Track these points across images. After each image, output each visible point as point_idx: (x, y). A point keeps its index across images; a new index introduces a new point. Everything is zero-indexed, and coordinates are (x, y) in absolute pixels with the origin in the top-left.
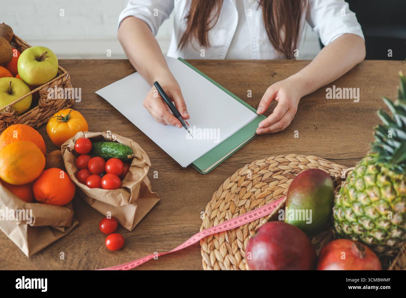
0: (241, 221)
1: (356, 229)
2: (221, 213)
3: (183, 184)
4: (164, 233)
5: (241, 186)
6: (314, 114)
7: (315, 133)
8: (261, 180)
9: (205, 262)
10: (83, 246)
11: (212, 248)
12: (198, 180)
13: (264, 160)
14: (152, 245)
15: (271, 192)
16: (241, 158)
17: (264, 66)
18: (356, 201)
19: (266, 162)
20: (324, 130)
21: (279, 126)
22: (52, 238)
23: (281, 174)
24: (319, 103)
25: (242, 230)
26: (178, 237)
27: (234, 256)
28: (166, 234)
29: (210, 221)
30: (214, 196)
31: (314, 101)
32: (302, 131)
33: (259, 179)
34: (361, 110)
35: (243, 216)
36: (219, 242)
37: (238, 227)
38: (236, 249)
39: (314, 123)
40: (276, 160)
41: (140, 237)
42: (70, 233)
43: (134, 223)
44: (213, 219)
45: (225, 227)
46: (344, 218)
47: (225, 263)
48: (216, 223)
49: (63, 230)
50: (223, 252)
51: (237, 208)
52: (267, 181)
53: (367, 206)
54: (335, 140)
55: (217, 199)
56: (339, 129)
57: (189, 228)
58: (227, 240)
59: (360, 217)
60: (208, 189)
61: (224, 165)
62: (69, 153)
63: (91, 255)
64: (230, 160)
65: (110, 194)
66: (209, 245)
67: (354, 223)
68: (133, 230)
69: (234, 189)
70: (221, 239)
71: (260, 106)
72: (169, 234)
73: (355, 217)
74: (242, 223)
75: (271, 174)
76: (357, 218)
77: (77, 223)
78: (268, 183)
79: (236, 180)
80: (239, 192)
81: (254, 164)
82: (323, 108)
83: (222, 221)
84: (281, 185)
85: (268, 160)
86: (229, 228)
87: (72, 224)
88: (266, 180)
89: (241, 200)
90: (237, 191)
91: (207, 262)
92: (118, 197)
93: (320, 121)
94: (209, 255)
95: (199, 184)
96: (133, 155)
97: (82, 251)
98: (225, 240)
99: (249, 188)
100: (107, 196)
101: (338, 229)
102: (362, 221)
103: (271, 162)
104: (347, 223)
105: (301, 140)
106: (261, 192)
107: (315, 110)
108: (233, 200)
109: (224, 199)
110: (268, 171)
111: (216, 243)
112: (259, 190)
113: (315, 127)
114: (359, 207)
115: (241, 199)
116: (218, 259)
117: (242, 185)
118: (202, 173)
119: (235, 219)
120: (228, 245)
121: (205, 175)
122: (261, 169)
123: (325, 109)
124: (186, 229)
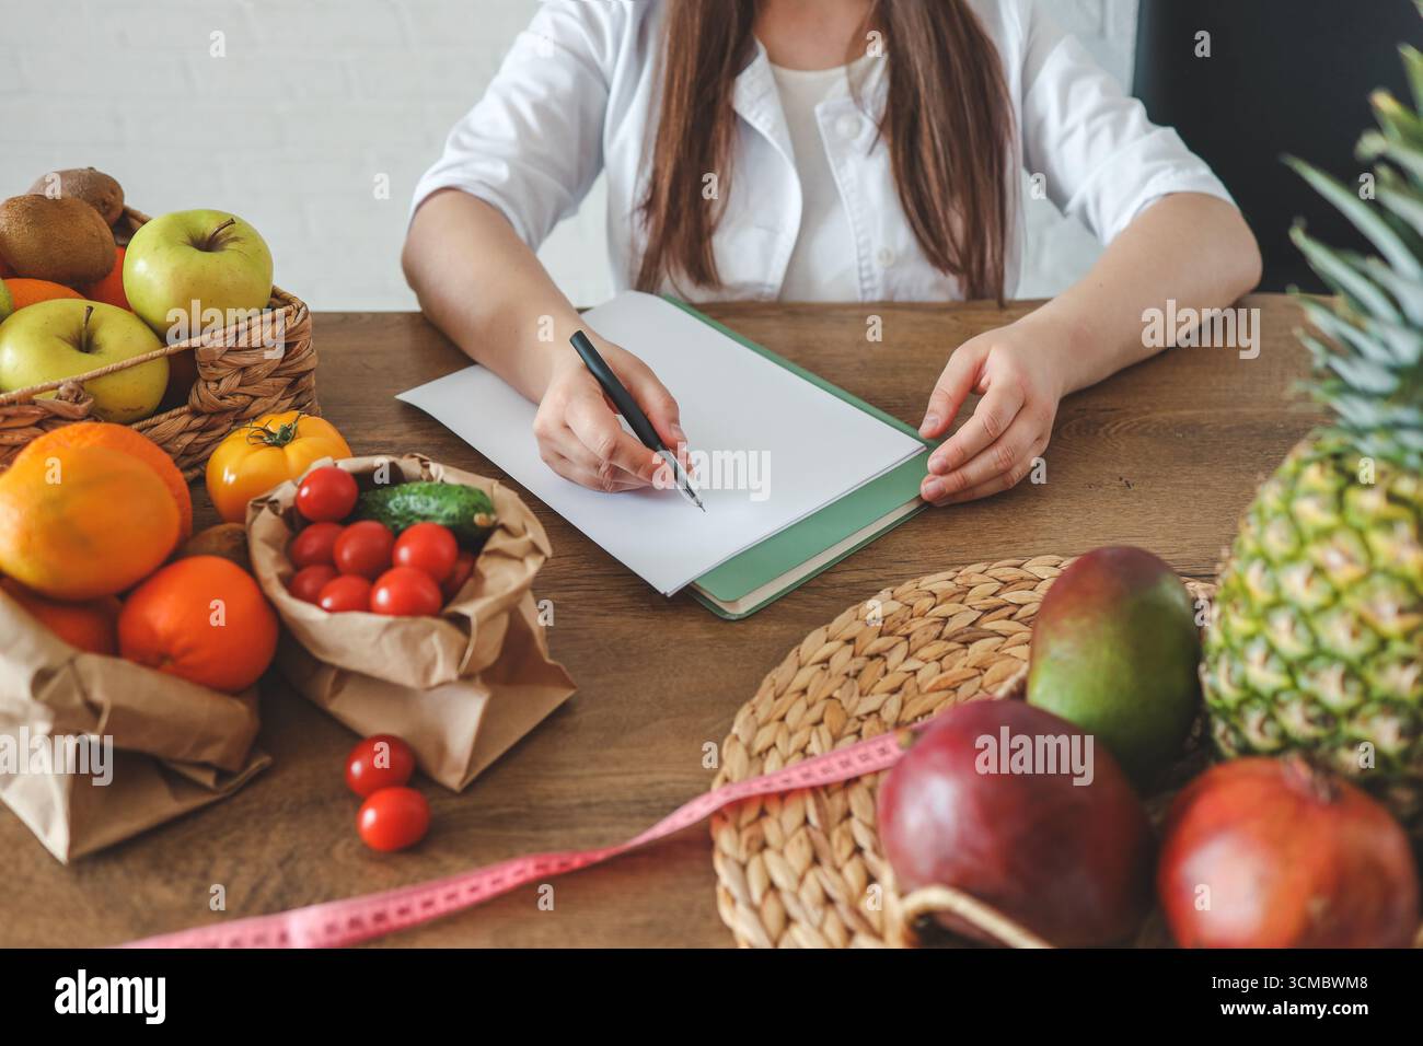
0: (865, 758)
1: (1295, 720)
2: (791, 734)
3: (659, 651)
4: (578, 801)
5: (865, 652)
6: (1116, 445)
7: (1124, 499)
8: (941, 633)
9: (727, 891)
10: (274, 837)
11: (755, 845)
12: (710, 639)
13: (950, 574)
14: (531, 840)
15: (976, 672)
16: (868, 575)
17: (946, 318)
18: (1278, 603)
19: (958, 581)
20: (1153, 489)
21: (996, 464)
22: (166, 805)
23: (1010, 617)
24: (1127, 414)
25: (871, 791)
26: (631, 815)
27: (839, 871)
28: (587, 805)
29: (750, 758)
30: (766, 683)
31: (1109, 407)
32: (1079, 495)
33: (935, 631)
34: (1282, 431)
35: (874, 742)
36: (782, 824)
37: (856, 780)
38: (847, 849)
39: (1118, 470)
40: (991, 573)
41: (492, 813)
42: (236, 794)
43: (472, 762)
44: (760, 754)
45: (807, 776)
46: (1244, 685)
47: (805, 895)
48: (772, 764)
49: (208, 779)
50: (797, 855)
51: (853, 721)
52: (961, 638)
53: (1322, 610)
54: (1196, 517)
55: (779, 692)
56: (1206, 486)
57: (672, 785)
58: (814, 820)
59: (1304, 661)
60: (746, 665)
61: (804, 595)
62: (273, 517)
63: (303, 868)
64: (828, 582)
65: (396, 633)
66: (745, 835)
67: (1283, 698)
68: (470, 788)
69: (842, 661)
70: (791, 816)
71: (932, 411)
72: (597, 804)
73: (1283, 667)
74: (871, 765)
75: (974, 615)
76: (1291, 669)
77: (266, 760)
78: (966, 644)
79: (848, 634)
80: (859, 671)
81: (915, 586)
82: (1145, 425)
83: (795, 760)
84: (1014, 651)
85: (966, 575)
86: (819, 778)
87: (246, 765)
88: (956, 636)
89: (867, 695)
90: (852, 668)
91: (736, 891)
92: (424, 647)
93: (1138, 463)
94: (744, 867)
95: (716, 649)
96: (493, 518)
97: (269, 854)
98: (806, 821)
99: (895, 658)
100: (385, 640)
101: (1229, 745)
102: (1313, 676)
103: (975, 579)
104: (1258, 702)
105: (1076, 520)
106: (941, 672)
107: (1116, 433)
108: (836, 694)
109: (804, 691)
110: (963, 607)
111: (771, 829)
112: (934, 666)
113: (1123, 482)
114: (1294, 625)
115: (865, 692)
116: (780, 879)
117: (871, 649)
118: (727, 616)
119: (845, 752)
120: (819, 838)
121: (734, 624)
122: (938, 602)
123: (1150, 431)
124: (662, 788)
